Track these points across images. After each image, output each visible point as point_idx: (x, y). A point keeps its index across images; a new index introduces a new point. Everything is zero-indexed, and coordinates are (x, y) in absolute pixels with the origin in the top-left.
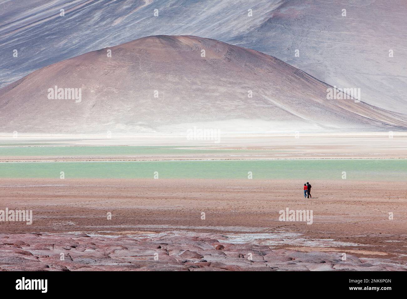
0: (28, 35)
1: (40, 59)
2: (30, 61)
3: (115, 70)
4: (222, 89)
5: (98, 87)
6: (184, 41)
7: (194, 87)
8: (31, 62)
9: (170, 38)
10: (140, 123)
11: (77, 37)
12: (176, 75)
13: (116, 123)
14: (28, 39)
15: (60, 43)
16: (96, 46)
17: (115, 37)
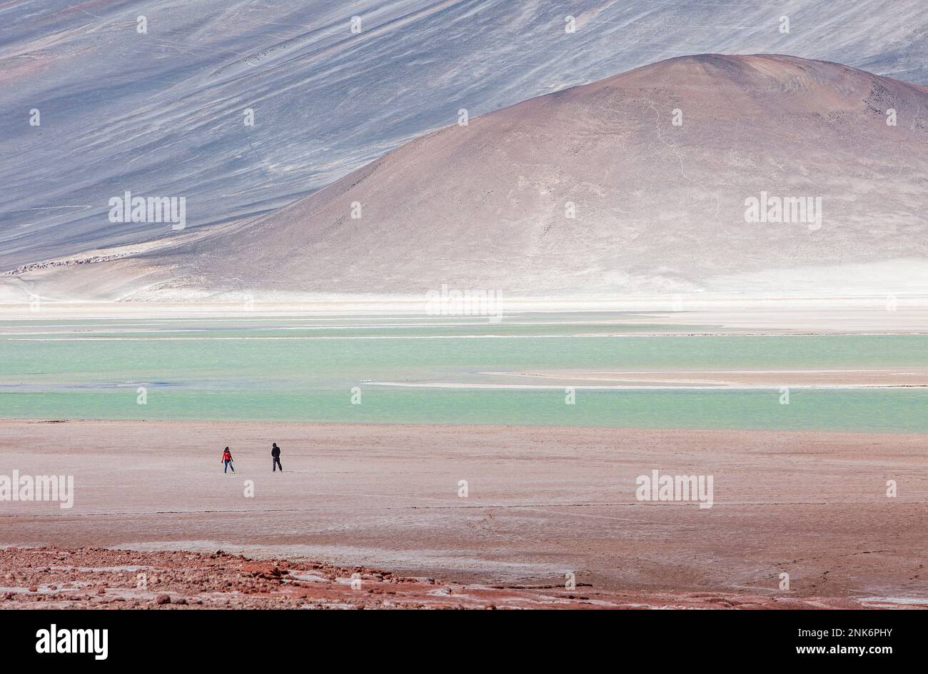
0: (366, 58)
1: (396, 115)
2: (373, 120)
3: (596, 140)
4: (864, 186)
5: (557, 181)
6: (764, 69)
7: (793, 180)
8: (377, 122)
9: (728, 62)
10: (664, 269)
11: (482, 62)
12: (748, 152)
13: (605, 270)
14: (365, 69)
15: (443, 77)
16: (531, 83)
17: (575, 62)
